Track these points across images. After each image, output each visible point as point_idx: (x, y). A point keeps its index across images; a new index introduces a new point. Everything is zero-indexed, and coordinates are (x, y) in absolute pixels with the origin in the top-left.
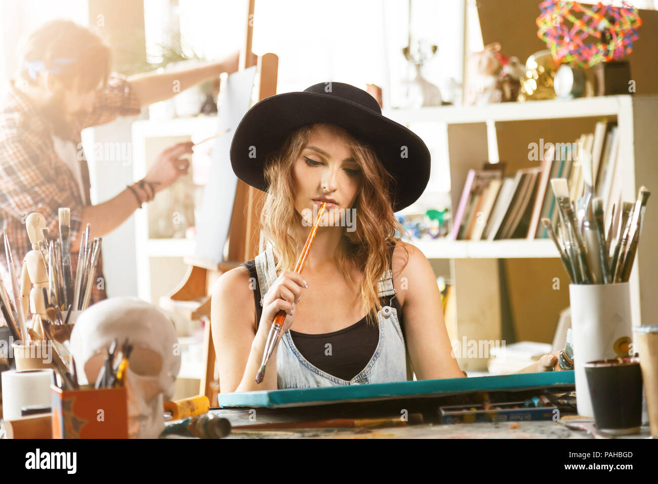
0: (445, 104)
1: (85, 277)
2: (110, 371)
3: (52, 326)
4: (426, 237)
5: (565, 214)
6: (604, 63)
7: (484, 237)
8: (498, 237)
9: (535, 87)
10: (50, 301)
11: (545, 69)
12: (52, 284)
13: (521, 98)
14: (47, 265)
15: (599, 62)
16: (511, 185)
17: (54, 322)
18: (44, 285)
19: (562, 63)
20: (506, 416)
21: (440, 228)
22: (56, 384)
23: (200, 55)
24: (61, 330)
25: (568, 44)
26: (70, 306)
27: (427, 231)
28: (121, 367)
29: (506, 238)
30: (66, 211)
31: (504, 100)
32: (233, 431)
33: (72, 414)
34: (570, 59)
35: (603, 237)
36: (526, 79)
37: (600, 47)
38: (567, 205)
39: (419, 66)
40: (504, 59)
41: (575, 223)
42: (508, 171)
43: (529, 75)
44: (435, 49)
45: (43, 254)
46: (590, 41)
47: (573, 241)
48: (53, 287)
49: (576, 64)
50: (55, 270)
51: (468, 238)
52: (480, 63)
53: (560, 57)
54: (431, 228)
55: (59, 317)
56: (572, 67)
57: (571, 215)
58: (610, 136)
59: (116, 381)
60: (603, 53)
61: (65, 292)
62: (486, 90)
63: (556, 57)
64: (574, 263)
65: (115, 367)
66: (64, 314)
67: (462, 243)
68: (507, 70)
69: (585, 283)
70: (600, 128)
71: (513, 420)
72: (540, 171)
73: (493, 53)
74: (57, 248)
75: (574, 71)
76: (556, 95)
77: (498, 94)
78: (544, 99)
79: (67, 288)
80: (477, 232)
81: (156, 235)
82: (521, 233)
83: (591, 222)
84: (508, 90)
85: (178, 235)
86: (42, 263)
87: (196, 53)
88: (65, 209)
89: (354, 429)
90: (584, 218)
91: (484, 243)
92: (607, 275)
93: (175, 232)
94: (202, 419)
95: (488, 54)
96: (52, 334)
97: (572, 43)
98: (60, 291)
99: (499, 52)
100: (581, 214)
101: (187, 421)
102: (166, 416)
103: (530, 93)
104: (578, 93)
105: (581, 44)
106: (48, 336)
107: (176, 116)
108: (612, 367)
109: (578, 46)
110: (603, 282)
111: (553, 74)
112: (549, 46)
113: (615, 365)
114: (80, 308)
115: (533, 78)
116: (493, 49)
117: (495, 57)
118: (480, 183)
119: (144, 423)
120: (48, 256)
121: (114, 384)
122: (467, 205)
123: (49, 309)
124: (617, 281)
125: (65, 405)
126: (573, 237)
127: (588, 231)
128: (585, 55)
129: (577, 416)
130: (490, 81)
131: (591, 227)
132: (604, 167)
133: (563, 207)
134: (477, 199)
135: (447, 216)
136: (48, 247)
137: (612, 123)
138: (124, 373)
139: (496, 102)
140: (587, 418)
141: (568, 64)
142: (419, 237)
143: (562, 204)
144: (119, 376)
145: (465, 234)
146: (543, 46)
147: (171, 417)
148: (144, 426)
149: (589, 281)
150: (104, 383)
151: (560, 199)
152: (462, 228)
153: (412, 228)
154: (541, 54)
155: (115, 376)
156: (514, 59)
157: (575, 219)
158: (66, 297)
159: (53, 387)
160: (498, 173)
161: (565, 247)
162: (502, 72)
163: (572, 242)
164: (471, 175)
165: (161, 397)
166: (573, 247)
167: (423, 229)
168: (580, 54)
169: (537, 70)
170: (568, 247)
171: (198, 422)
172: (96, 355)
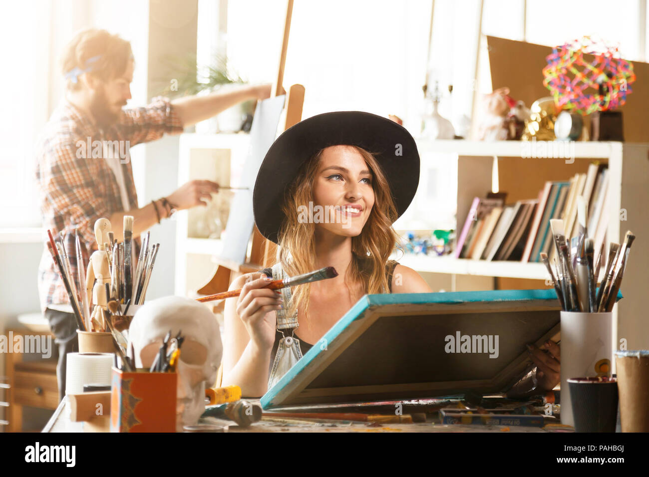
0: (457, 138)
1: (143, 276)
2: (164, 358)
3: (114, 316)
4: (432, 254)
5: (560, 250)
6: (599, 112)
7: (483, 257)
8: (496, 258)
9: (537, 129)
10: (112, 295)
11: (547, 113)
12: (115, 280)
13: (524, 137)
14: (111, 264)
15: (595, 110)
16: (510, 214)
17: (115, 314)
18: (107, 281)
19: (563, 109)
20: (498, 421)
21: (444, 246)
22: (117, 366)
23: (243, 79)
24: (121, 320)
25: (570, 93)
26: (129, 301)
27: (433, 248)
28: (174, 355)
29: (502, 259)
30: (130, 219)
31: (510, 138)
32: (263, 418)
33: (129, 393)
34: (570, 106)
35: (592, 272)
36: (530, 121)
37: (598, 98)
38: (562, 242)
39: (436, 102)
40: (512, 102)
41: (569, 258)
42: (508, 200)
43: (533, 117)
44: (451, 89)
45: (108, 254)
46: (589, 92)
47: (566, 273)
48: (115, 283)
49: (575, 111)
50: (118, 268)
51: (469, 257)
52: (491, 104)
53: (561, 104)
54: (438, 246)
55: (119, 309)
56: (572, 113)
57: (565, 251)
58: (601, 177)
59: (169, 367)
60: (600, 103)
61: (125, 288)
62: (493, 128)
63: (558, 104)
64: (566, 293)
65: (168, 355)
66: (124, 307)
67: (464, 262)
68: (514, 111)
69: (573, 310)
70: (593, 169)
71: (504, 424)
72: (537, 203)
73: (502, 96)
74: (121, 250)
75: (573, 117)
76: (555, 137)
77: (504, 133)
78: (545, 140)
79: (127, 285)
80: (478, 252)
81: (194, 234)
82: (516, 256)
83: (582, 258)
84: (513, 129)
85: (214, 235)
86: (106, 261)
87: (241, 77)
88: (130, 217)
89: (366, 423)
90: (576, 255)
91: (483, 262)
92: (593, 305)
93: (211, 233)
94: (238, 405)
95: (498, 95)
96: (113, 324)
97: (573, 92)
98: (121, 287)
99: (507, 95)
100: (574, 251)
101: (224, 406)
102: (207, 401)
103: (533, 133)
104: (575, 136)
105: (581, 94)
106: (109, 324)
107: (219, 132)
108: (593, 384)
109: (578, 96)
110: (590, 311)
111: (554, 119)
112: (553, 94)
113: (595, 382)
114: (137, 303)
115: (536, 120)
116: (503, 93)
117: (504, 99)
118: (483, 209)
119: (188, 405)
120: (113, 255)
121: (166, 370)
122: (470, 227)
123: (111, 302)
124: (601, 311)
125: (124, 384)
126: (566, 270)
127: (579, 266)
128: (584, 103)
129: (560, 425)
130: (498, 120)
131: (582, 263)
132: (594, 203)
133: (559, 243)
134: (479, 224)
135: (452, 236)
136: (113, 248)
137: (603, 166)
138: (175, 361)
139: (502, 139)
140: (569, 426)
141: (568, 110)
142: (426, 253)
143: (558, 242)
144: (172, 362)
145: (467, 253)
146: (547, 93)
147: (209, 402)
148: (188, 408)
149: (578, 309)
150: (157, 368)
151: (557, 237)
152: (464, 248)
153: (420, 245)
154: (544, 100)
155: (168, 362)
156: (521, 103)
157: (569, 255)
158: (125, 292)
159: (114, 368)
160: (499, 202)
161: (559, 278)
162: (509, 113)
163: (565, 275)
164: (476, 202)
165: (204, 383)
166: (565, 279)
167: (430, 246)
168: (579, 103)
169: (541, 114)
170: (561, 279)
171: (234, 407)
172: (151, 344)
